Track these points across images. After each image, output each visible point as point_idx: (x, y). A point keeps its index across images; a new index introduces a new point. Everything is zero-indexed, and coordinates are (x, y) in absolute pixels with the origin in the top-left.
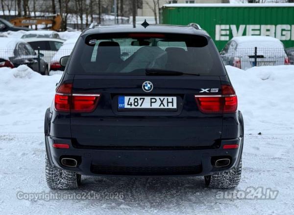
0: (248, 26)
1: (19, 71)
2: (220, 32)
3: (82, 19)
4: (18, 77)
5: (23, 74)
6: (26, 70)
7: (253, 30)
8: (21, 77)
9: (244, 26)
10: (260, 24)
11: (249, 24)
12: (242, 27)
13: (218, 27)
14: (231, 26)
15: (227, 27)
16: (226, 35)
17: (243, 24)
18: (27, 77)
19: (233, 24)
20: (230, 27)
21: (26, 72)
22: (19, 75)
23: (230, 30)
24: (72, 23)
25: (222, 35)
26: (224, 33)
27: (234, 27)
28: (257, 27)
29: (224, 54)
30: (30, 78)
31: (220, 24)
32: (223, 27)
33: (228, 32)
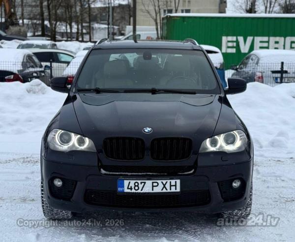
0: (256, 38)
1: (32, 86)
2: (227, 44)
3: (71, 28)
4: (32, 92)
5: (37, 89)
6: (39, 85)
7: (261, 42)
8: (34, 93)
9: (252, 38)
10: (269, 36)
11: (257, 36)
12: (250, 39)
13: (224, 39)
14: (239, 37)
15: (234, 38)
16: (233, 47)
17: (251, 36)
18: (40, 92)
19: (240, 35)
20: (237, 39)
21: (39, 87)
22: (32, 90)
23: (237, 42)
24: (62, 31)
25: (229, 47)
26: (230, 44)
27: (241, 39)
28: (265, 39)
29: (241, 69)
30: (43, 94)
31: (227, 35)
32: (230, 38)
33: (235, 44)
